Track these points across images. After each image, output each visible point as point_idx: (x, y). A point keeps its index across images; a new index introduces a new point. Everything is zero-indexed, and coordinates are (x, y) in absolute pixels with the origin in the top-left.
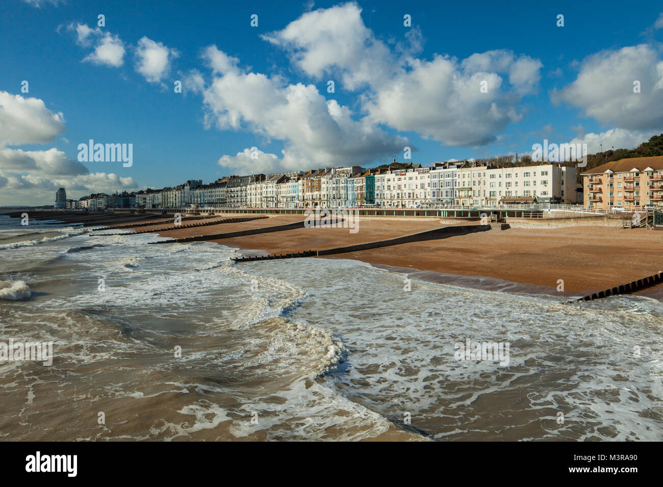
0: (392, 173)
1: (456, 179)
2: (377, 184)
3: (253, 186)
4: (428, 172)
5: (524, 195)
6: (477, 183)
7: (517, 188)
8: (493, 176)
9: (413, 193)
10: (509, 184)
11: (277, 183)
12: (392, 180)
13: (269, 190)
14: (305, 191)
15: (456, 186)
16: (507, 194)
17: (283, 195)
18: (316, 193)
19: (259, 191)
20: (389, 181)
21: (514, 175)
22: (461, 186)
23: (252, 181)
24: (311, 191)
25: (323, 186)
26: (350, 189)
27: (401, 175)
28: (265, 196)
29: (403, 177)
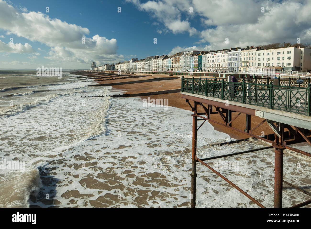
0: (210, 54)
1: (240, 57)
2: (203, 59)
3: (154, 61)
4: (227, 53)
5: (277, 65)
6: (251, 59)
7: (273, 62)
8: (259, 55)
9: (219, 64)
10: (268, 59)
11: (163, 59)
12: (210, 57)
13: (160, 62)
14: (173, 63)
15: (240, 60)
16: (268, 65)
17: (165, 65)
18: (178, 64)
19: (156, 63)
20: (209, 58)
21: (271, 54)
22: (243, 60)
23: (154, 59)
24: (175, 63)
25: (180, 60)
26: (191, 62)
27: (214, 55)
28: (158, 65)
29: (215, 56)
